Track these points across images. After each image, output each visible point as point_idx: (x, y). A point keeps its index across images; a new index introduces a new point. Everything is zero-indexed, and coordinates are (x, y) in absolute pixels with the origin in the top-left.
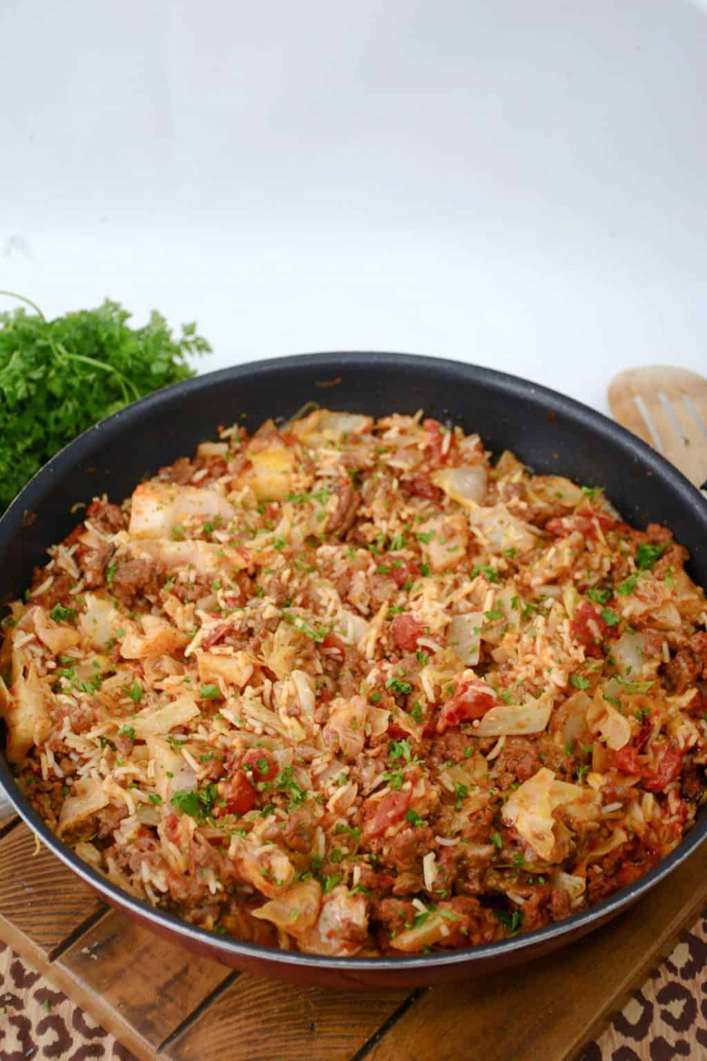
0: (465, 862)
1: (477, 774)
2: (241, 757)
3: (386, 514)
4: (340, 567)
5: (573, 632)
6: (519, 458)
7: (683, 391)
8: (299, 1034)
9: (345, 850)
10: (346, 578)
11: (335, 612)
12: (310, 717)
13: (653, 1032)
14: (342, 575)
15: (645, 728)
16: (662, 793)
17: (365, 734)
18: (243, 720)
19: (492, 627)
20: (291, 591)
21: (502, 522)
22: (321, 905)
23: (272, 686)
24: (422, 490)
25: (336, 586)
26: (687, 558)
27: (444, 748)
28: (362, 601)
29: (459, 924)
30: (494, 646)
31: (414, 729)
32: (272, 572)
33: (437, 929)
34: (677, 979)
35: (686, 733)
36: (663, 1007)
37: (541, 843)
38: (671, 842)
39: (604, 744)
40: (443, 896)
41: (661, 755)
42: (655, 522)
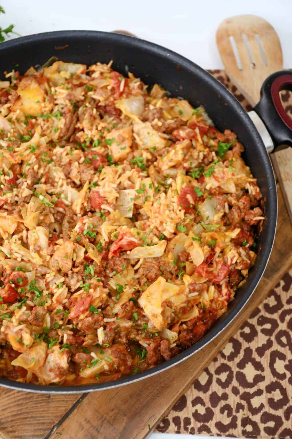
0: (119, 329)
1: (129, 278)
2: (10, 275)
3: (90, 127)
4: (65, 160)
5: (179, 203)
6: (163, 87)
7: (255, 33)
8: (43, 400)
9: (61, 323)
10: (68, 166)
11: (62, 186)
12: (45, 252)
13: (212, 389)
14: (67, 163)
15: (212, 253)
16: (219, 284)
17: (73, 260)
18: (11, 254)
19: (140, 197)
20: (40, 175)
21: (149, 133)
22: (47, 355)
23: (27, 233)
24: (110, 111)
25: (63, 171)
26: (242, 151)
27: (113, 265)
28: (76, 178)
29: (113, 363)
30: (141, 207)
31: (96, 257)
32: (30, 165)
33: (103, 367)
34: (225, 361)
35: (232, 256)
36: (218, 376)
37: (155, 319)
38: (222, 309)
39: (192, 262)
40: (107, 347)
41: (220, 266)
42: (228, 129)
